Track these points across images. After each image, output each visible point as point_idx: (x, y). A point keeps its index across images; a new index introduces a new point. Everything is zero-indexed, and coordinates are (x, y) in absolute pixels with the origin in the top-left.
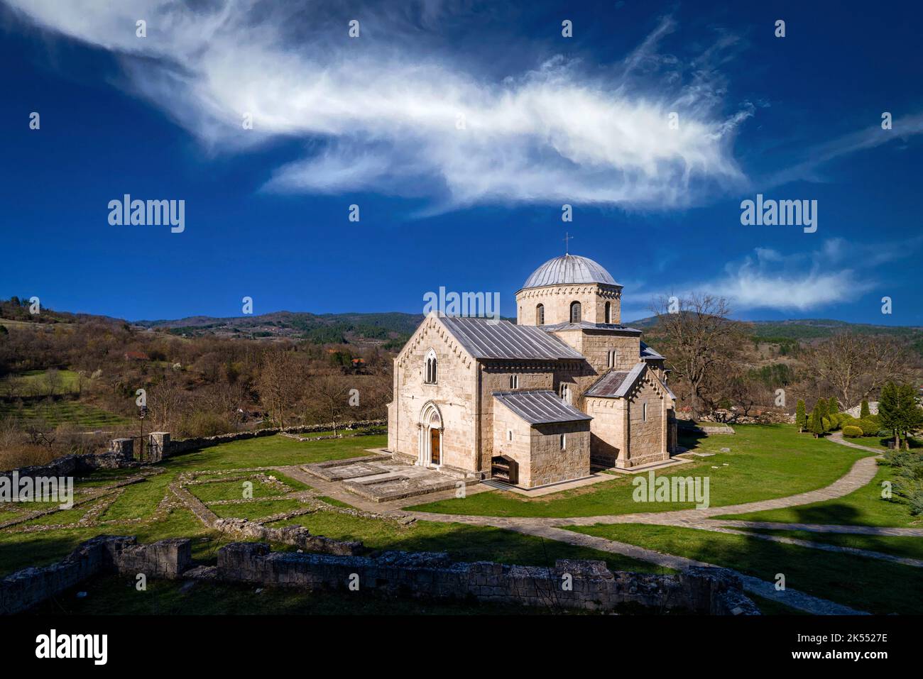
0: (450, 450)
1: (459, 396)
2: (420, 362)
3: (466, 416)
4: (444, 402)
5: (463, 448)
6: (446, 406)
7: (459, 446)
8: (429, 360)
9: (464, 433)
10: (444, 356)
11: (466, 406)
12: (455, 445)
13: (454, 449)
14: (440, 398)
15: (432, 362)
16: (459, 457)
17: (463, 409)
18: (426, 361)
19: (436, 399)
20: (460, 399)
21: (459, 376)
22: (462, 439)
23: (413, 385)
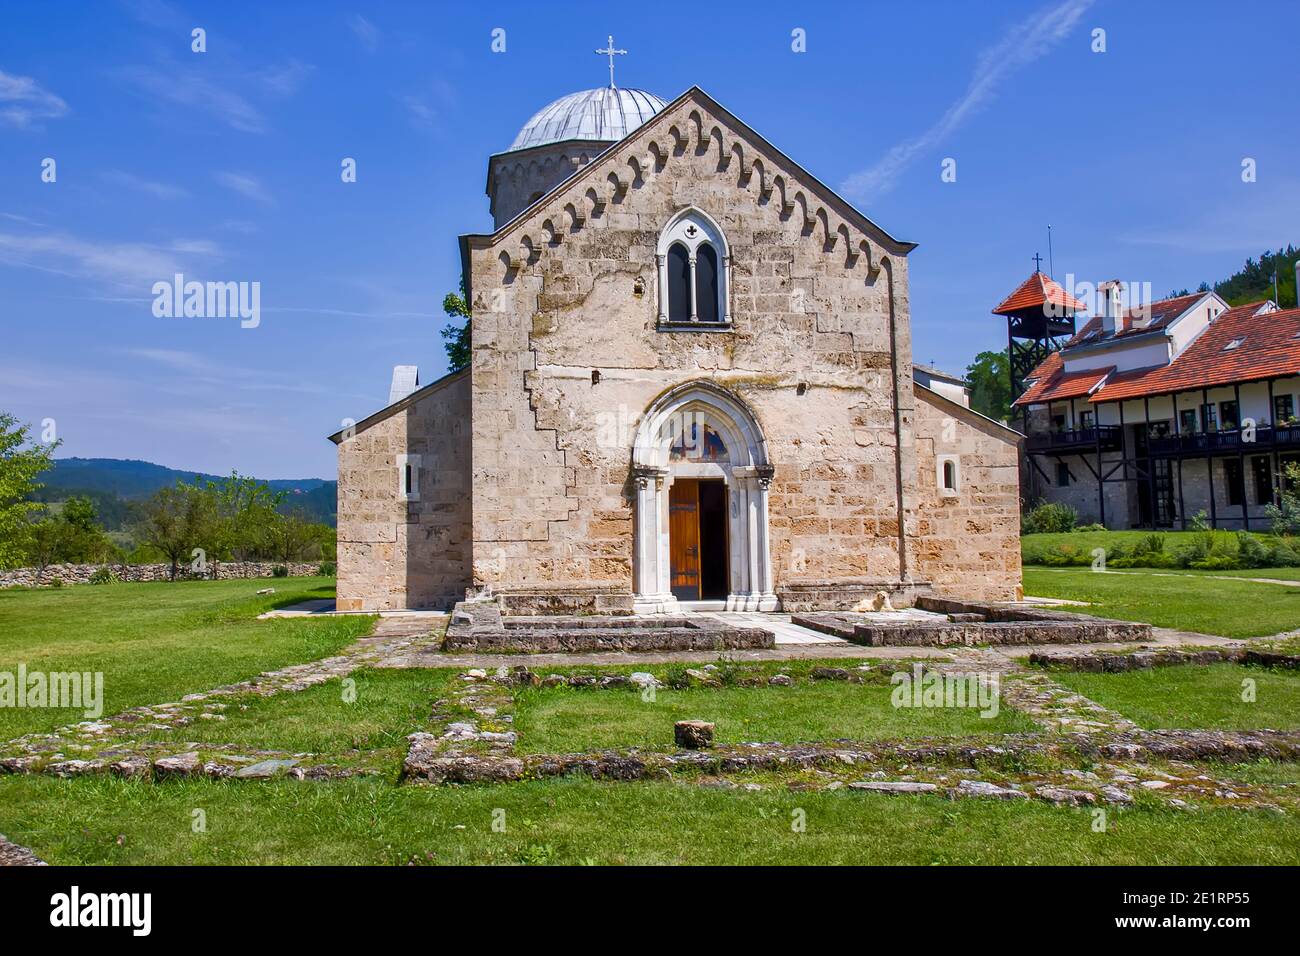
0: (800, 532)
1: (840, 361)
2: (634, 255)
3: (868, 418)
4: (768, 385)
5: (862, 517)
6: (780, 393)
7: (845, 513)
8: (678, 250)
9: (865, 472)
10: (760, 236)
11: (868, 387)
12: (824, 513)
13: (822, 527)
14: (745, 369)
15: (693, 255)
16: (843, 551)
17: (856, 399)
18: (663, 250)
19: (725, 375)
20: (841, 369)
21: (836, 299)
22: (854, 489)
23: (597, 333)
